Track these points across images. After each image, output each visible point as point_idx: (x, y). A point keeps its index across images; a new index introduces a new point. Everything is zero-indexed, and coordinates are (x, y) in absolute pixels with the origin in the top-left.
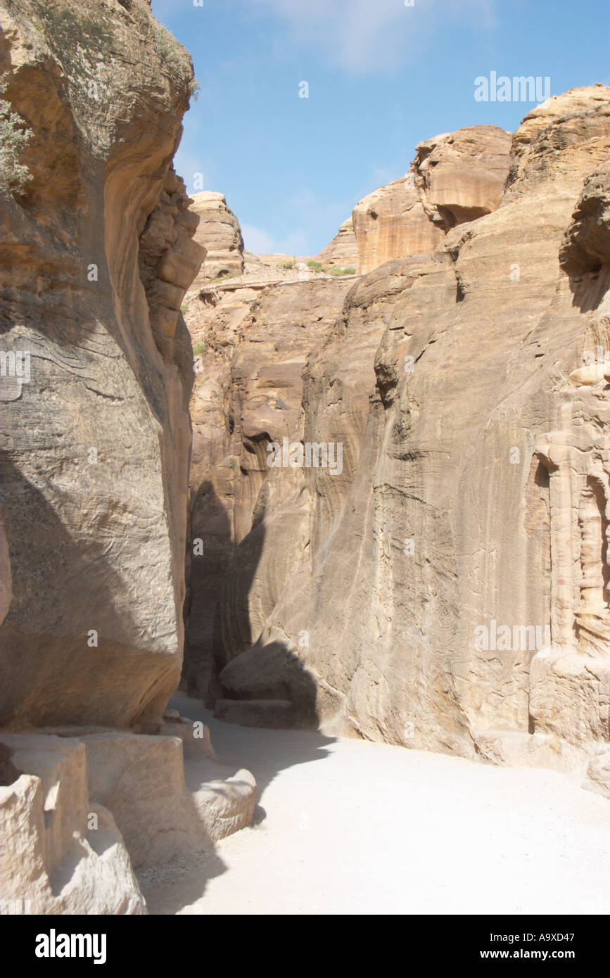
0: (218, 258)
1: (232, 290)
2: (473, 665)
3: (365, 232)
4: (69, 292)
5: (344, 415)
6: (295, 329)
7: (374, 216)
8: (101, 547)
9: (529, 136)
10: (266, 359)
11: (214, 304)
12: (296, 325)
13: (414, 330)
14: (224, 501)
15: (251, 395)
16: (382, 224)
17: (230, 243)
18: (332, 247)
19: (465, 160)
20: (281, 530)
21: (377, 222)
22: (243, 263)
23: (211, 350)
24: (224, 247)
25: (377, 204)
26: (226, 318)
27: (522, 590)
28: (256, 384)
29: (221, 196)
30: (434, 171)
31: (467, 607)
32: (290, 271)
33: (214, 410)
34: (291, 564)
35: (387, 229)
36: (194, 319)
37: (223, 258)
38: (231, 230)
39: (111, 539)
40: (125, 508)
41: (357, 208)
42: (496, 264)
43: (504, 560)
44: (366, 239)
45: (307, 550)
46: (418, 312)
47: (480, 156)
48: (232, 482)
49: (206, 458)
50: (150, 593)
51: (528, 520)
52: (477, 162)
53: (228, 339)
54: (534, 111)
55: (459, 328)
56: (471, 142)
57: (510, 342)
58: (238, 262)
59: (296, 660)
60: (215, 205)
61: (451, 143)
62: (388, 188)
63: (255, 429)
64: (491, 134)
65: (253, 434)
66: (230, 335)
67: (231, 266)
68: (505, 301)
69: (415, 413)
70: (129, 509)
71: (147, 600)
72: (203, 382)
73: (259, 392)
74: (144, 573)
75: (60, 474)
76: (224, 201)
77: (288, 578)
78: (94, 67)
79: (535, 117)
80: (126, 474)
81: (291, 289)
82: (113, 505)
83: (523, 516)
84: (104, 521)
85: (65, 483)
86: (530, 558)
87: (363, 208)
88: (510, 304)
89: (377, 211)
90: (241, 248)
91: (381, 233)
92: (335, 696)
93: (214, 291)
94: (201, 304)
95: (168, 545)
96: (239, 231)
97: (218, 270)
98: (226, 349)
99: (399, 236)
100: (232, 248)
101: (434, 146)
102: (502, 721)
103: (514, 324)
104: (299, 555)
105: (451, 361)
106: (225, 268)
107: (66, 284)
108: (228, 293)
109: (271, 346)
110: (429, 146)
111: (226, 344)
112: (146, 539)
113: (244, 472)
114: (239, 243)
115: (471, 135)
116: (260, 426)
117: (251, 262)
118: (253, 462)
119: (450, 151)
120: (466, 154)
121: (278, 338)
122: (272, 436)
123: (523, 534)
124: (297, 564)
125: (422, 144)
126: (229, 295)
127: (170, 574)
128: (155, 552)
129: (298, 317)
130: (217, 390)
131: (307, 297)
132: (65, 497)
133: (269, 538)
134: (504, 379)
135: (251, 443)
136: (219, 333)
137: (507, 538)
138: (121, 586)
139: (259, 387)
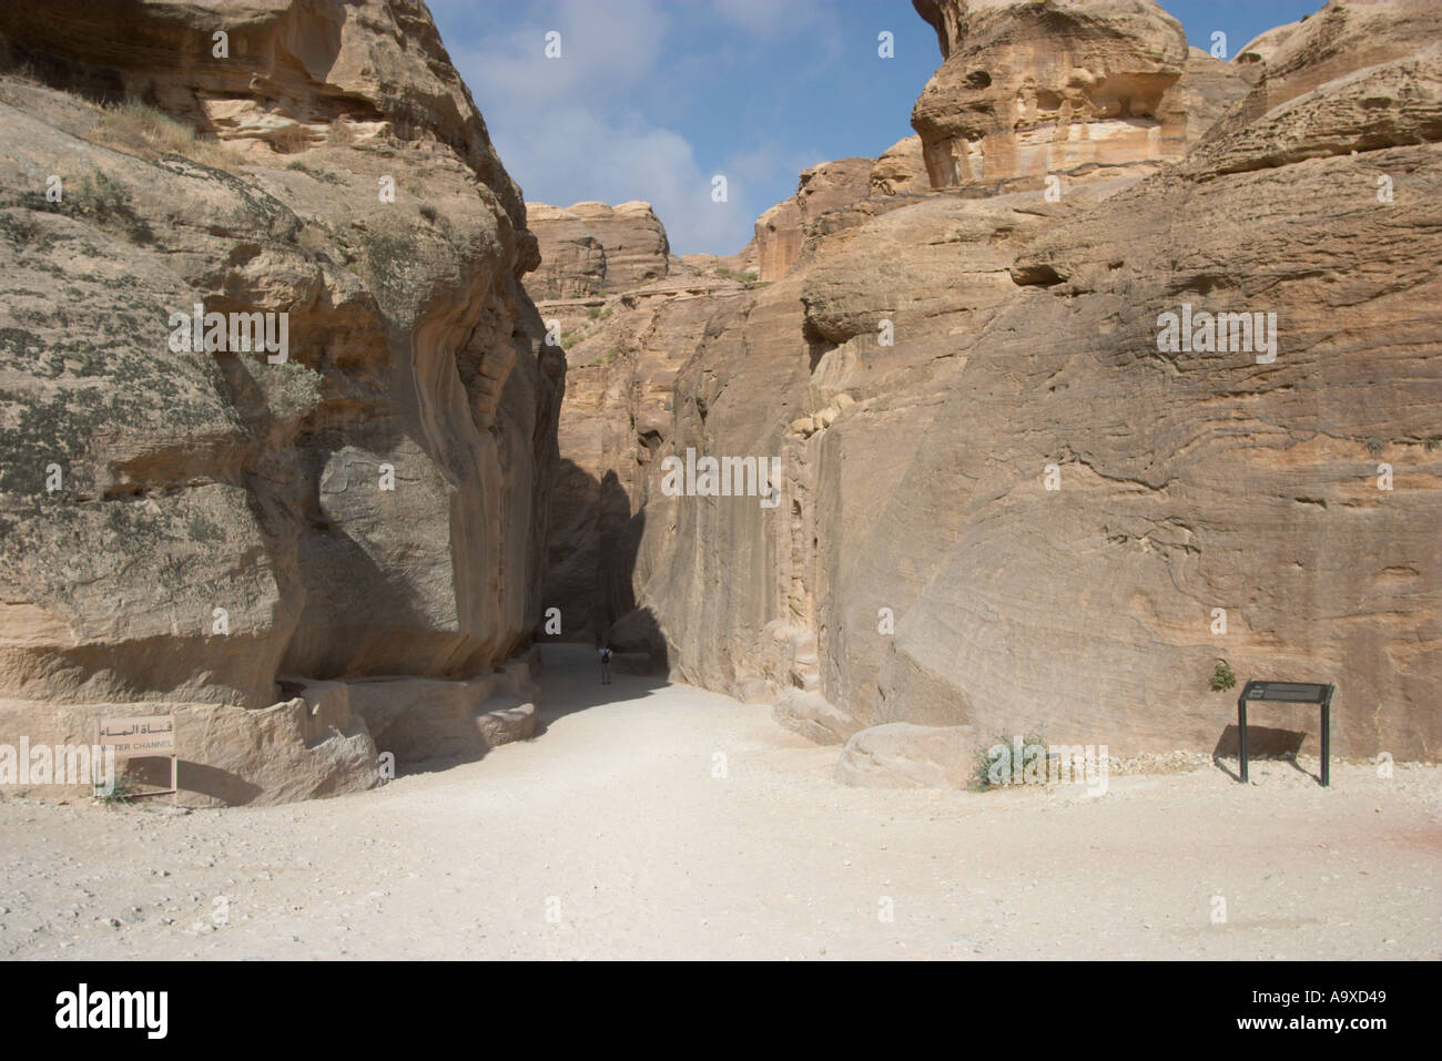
0: (644, 261)
1: (648, 296)
2: (738, 631)
3: (765, 243)
4: (382, 419)
5: (695, 427)
6: (685, 340)
7: (772, 228)
8: (402, 571)
9: (882, 173)
10: (661, 365)
11: (634, 307)
12: (686, 336)
13: (718, 374)
14: (626, 486)
15: (645, 398)
16: (779, 235)
17: (656, 248)
18: (750, 247)
19: (836, 189)
20: (655, 516)
21: (775, 234)
22: (667, 266)
23: (620, 355)
24: (650, 252)
25: (774, 218)
26: (633, 327)
27: (763, 578)
28: (650, 388)
29: (648, 205)
30: (810, 199)
31: (734, 588)
32: (699, 278)
33: (621, 407)
34: (662, 543)
35: (784, 240)
36: (616, 321)
37: (649, 261)
38: (656, 235)
39: (408, 566)
40: (418, 547)
41: (758, 221)
42: (769, 328)
43: (755, 554)
44: (766, 250)
45: (674, 532)
46: (721, 359)
47: (849, 186)
48: (632, 471)
49: (614, 448)
50: (437, 597)
51: (766, 528)
52: (847, 191)
53: (634, 346)
54: (887, 152)
55: (742, 376)
56: (842, 173)
57: (774, 390)
58: (662, 265)
59: (655, 621)
60: (642, 214)
61: (825, 174)
62: (786, 203)
63: (647, 427)
64: (860, 166)
65: (645, 431)
66: (636, 343)
67: (656, 268)
68: (774, 357)
69: (711, 440)
70: (422, 546)
71: (435, 601)
72: (613, 383)
73: (651, 396)
74: (433, 584)
75: (373, 531)
76: (650, 210)
77: (660, 554)
78: (402, 271)
79: (888, 157)
80: (419, 526)
81: (683, 305)
82: (409, 546)
83: (764, 525)
84: (402, 557)
85: (375, 537)
86: (767, 555)
87: (764, 222)
88: (777, 360)
89: (775, 224)
90: (666, 251)
91: (779, 244)
92: (677, 651)
93: (633, 296)
94: (623, 307)
95: (450, 566)
96: (665, 236)
97: (644, 272)
98: (632, 354)
99: (794, 245)
100: (657, 252)
101: (814, 174)
102: (753, 671)
103: (779, 376)
104: (667, 536)
105: (734, 403)
106: (651, 270)
107: (380, 414)
108: (645, 299)
109: (665, 354)
110: (810, 174)
111: (632, 350)
112: (434, 564)
113: (640, 462)
114: (663, 247)
115: (842, 167)
116: (651, 425)
117: (674, 264)
118: (646, 454)
119: (825, 182)
120: (837, 184)
121: (671, 348)
122: (661, 433)
123: (763, 538)
124: (666, 543)
125: (805, 173)
126: (646, 301)
127: (452, 585)
128: (441, 571)
129: (688, 329)
130: (624, 389)
131: (696, 312)
132: (375, 546)
133: (648, 522)
134: (765, 420)
135: (643, 438)
136: (627, 340)
137: (756, 540)
138: (416, 594)
139: (652, 391)
